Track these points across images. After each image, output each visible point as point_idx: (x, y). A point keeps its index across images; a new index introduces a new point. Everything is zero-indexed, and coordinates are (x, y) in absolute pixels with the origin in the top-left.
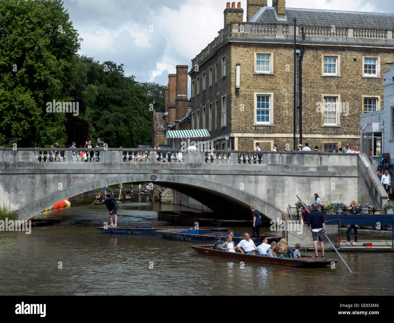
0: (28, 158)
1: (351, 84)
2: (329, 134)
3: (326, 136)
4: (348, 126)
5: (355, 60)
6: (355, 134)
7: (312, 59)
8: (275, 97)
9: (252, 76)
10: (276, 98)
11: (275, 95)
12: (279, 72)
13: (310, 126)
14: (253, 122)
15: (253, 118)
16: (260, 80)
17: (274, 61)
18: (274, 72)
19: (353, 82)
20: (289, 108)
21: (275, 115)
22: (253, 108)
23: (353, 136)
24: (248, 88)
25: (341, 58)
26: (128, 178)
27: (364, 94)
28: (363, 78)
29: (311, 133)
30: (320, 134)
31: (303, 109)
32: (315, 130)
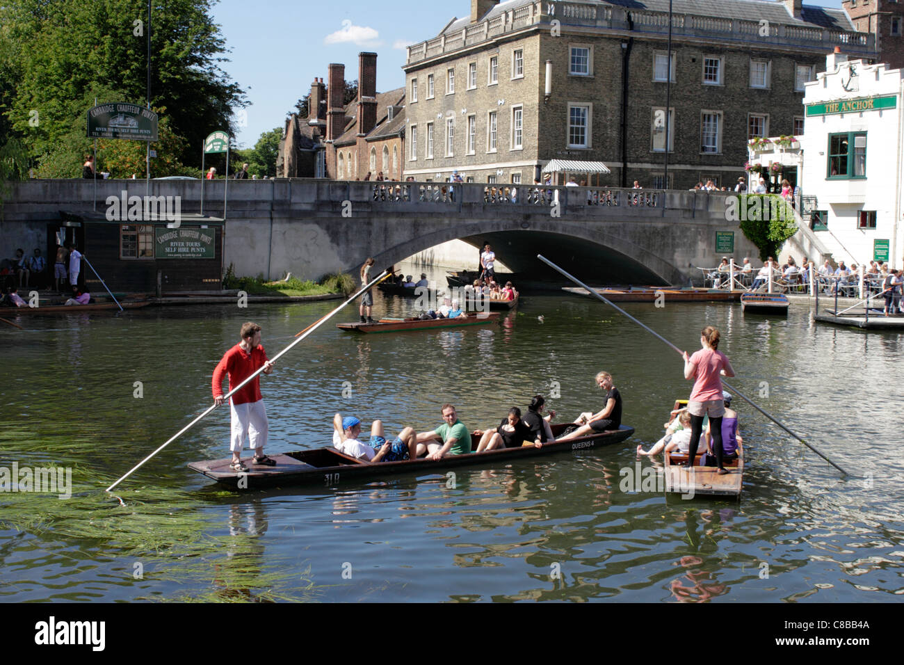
0: (362, 196)
1: (688, 94)
2: (659, 163)
3: (656, 166)
4: (683, 152)
5: (694, 60)
6: (691, 164)
7: (641, 58)
8: (594, 110)
9: (565, 79)
10: (596, 111)
11: (594, 107)
12: (599, 75)
13: (636, 151)
14: (565, 145)
15: (566, 138)
16: (576, 85)
17: (595, 58)
18: (594, 74)
19: (691, 92)
20: (611, 126)
21: (594, 135)
22: (566, 124)
23: (688, 167)
24: (560, 95)
25: (677, 58)
26: (493, 226)
27: (704, 108)
28: (703, 87)
29: (637, 162)
30: (647, 162)
31: (629, 128)
32: (642, 157)
